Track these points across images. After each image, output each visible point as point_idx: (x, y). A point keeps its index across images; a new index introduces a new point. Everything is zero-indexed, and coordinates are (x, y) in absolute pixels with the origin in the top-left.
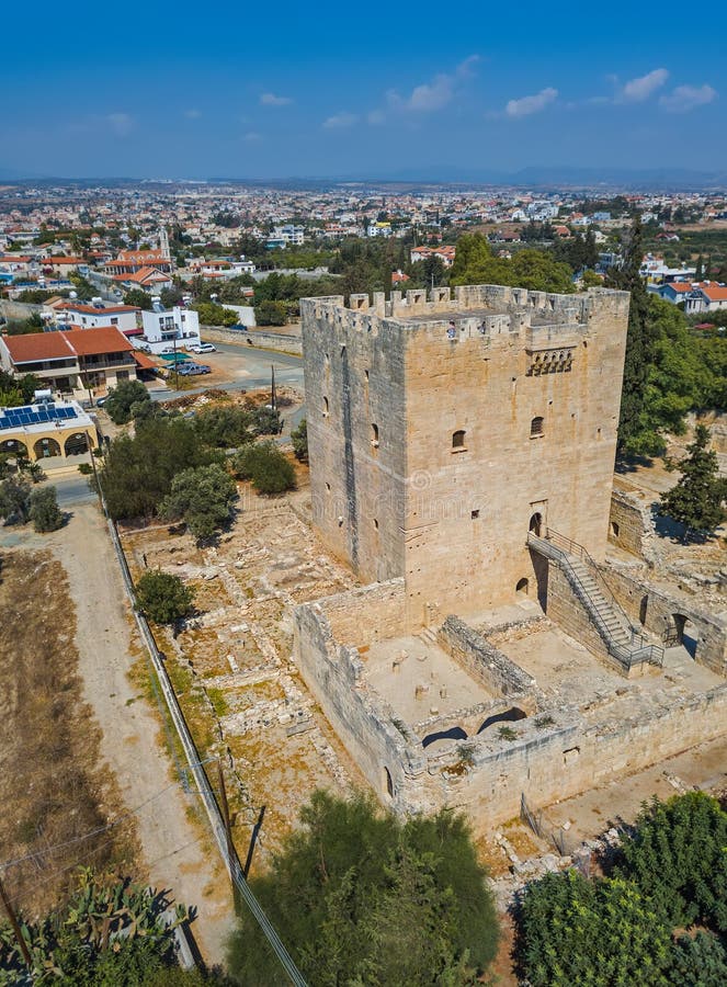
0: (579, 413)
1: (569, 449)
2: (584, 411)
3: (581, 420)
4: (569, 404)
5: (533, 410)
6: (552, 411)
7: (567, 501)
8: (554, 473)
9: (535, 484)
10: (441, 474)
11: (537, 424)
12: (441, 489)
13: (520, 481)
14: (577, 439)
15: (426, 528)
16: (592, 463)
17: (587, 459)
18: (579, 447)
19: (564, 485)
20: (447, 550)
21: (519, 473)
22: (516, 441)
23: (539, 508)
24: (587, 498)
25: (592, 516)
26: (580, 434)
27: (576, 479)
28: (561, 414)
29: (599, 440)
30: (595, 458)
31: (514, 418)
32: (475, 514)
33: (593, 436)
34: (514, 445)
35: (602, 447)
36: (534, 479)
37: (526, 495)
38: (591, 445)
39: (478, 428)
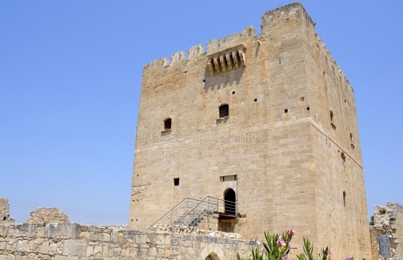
0: (261, 98)
1: (255, 128)
2: (266, 95)
3: (264, 103)
4: (250, 91)
5: (219, 99)
6: (234, 98)
7: (258, 179)
8: (241, 151)
9: (223, 159)
10: (155, 147)
11: (224, 110)
12: (154, 159)
13: (210, 156)
14: (262, 119)
15: (143, 187)
16: (282, 141)
17: (276, 138)
18: (265, 126)
19: (253, 162)
20: (155, 207)
21: (210, 149)
22: (207, 124)
23: (231, 184)
24: (282, 177)
25: (289, 199)
26: (265, 115)
27: (265, 157)
28: (243, 100)
29: (287, 119)
30: (285, 136)
31: (204, 106)
32: (177, 182)
33: (279, 116)
34: (204, 127)
35: (291, 126)
36: (222, 154)
37: (216, 168)
38: (279, 124)
39: (179, 115)
